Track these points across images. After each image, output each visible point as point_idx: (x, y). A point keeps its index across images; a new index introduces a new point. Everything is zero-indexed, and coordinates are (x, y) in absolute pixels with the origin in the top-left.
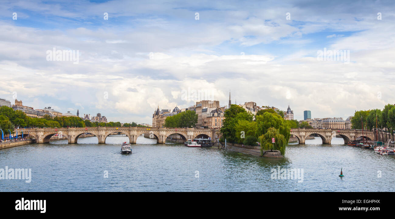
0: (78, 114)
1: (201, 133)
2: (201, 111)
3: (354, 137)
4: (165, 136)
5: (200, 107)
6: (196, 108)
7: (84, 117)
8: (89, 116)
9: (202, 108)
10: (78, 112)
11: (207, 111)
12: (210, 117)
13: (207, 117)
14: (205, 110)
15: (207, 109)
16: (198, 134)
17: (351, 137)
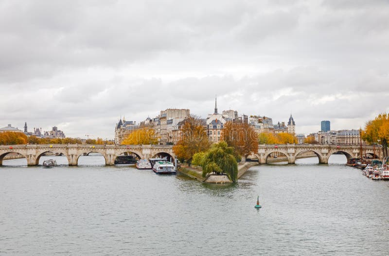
0: (26, 127)
1: (161, 152)
2: (166, 122)
3: (358, 154)
4: (114, 155)
5: (165, 118)
6: (161, 119)
7: (33, 132)
8: (40, 130)
9: (167, 119)
10: (26, 125)
11: (172, 123)
12: (176, 131)
13: (173, 131)
14: (170, 122)
15: (172, 120)
16: (157, 152)
17: (354, 154)
